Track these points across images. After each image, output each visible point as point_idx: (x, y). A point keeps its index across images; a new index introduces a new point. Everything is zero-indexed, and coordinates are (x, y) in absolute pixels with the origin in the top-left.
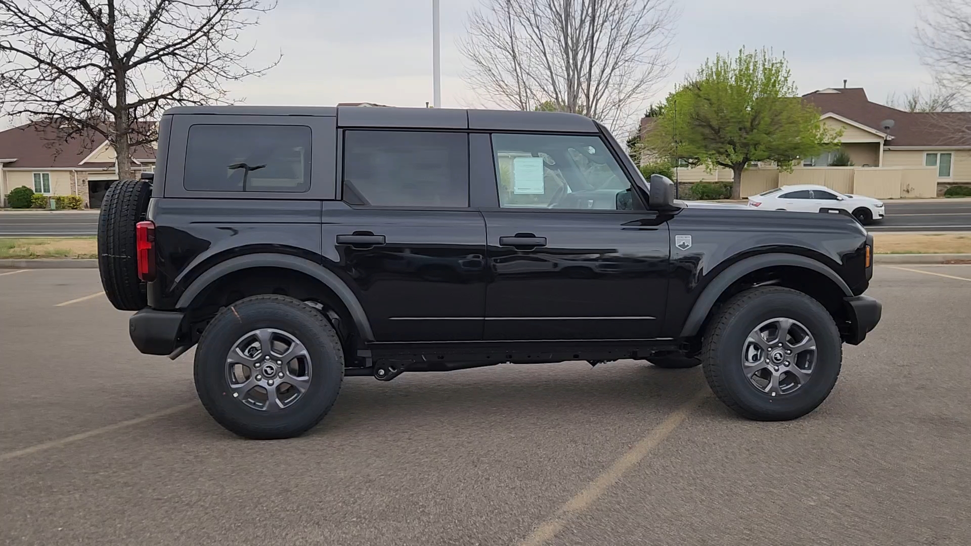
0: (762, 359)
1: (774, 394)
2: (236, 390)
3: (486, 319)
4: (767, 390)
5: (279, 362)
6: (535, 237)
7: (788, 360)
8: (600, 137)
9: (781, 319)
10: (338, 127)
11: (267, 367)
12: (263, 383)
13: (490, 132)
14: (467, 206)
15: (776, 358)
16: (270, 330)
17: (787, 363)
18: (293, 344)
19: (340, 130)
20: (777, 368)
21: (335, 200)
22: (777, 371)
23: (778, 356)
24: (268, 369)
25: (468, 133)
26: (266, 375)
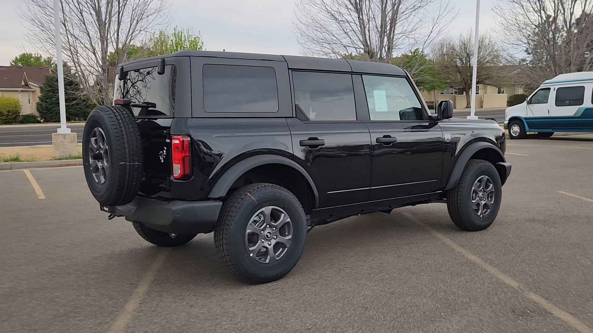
0: (477, 198)
1: (481, 216)
2: (251, 252)
3: (371, 188)
4: (479, 214)
5: (274, 229)
6: (391, 137)
7: (485, 197)
8: (406, 78)
9: (483, 176)
10: (289, 69)
11: (268, 233)
12: (266, 244)
13: (361, 74)
14: (356, 120)
15: (481, 197)
16: (271, 207)
17: (484, 199)
18: (283, 215)
19: (290, 71)
20: (481, 202)
21: (293, 117)
22: (481, 203)
23: (482, 195)
24: (268, 234)
25: (351, 74)
26: (267, 238)
